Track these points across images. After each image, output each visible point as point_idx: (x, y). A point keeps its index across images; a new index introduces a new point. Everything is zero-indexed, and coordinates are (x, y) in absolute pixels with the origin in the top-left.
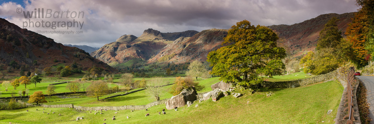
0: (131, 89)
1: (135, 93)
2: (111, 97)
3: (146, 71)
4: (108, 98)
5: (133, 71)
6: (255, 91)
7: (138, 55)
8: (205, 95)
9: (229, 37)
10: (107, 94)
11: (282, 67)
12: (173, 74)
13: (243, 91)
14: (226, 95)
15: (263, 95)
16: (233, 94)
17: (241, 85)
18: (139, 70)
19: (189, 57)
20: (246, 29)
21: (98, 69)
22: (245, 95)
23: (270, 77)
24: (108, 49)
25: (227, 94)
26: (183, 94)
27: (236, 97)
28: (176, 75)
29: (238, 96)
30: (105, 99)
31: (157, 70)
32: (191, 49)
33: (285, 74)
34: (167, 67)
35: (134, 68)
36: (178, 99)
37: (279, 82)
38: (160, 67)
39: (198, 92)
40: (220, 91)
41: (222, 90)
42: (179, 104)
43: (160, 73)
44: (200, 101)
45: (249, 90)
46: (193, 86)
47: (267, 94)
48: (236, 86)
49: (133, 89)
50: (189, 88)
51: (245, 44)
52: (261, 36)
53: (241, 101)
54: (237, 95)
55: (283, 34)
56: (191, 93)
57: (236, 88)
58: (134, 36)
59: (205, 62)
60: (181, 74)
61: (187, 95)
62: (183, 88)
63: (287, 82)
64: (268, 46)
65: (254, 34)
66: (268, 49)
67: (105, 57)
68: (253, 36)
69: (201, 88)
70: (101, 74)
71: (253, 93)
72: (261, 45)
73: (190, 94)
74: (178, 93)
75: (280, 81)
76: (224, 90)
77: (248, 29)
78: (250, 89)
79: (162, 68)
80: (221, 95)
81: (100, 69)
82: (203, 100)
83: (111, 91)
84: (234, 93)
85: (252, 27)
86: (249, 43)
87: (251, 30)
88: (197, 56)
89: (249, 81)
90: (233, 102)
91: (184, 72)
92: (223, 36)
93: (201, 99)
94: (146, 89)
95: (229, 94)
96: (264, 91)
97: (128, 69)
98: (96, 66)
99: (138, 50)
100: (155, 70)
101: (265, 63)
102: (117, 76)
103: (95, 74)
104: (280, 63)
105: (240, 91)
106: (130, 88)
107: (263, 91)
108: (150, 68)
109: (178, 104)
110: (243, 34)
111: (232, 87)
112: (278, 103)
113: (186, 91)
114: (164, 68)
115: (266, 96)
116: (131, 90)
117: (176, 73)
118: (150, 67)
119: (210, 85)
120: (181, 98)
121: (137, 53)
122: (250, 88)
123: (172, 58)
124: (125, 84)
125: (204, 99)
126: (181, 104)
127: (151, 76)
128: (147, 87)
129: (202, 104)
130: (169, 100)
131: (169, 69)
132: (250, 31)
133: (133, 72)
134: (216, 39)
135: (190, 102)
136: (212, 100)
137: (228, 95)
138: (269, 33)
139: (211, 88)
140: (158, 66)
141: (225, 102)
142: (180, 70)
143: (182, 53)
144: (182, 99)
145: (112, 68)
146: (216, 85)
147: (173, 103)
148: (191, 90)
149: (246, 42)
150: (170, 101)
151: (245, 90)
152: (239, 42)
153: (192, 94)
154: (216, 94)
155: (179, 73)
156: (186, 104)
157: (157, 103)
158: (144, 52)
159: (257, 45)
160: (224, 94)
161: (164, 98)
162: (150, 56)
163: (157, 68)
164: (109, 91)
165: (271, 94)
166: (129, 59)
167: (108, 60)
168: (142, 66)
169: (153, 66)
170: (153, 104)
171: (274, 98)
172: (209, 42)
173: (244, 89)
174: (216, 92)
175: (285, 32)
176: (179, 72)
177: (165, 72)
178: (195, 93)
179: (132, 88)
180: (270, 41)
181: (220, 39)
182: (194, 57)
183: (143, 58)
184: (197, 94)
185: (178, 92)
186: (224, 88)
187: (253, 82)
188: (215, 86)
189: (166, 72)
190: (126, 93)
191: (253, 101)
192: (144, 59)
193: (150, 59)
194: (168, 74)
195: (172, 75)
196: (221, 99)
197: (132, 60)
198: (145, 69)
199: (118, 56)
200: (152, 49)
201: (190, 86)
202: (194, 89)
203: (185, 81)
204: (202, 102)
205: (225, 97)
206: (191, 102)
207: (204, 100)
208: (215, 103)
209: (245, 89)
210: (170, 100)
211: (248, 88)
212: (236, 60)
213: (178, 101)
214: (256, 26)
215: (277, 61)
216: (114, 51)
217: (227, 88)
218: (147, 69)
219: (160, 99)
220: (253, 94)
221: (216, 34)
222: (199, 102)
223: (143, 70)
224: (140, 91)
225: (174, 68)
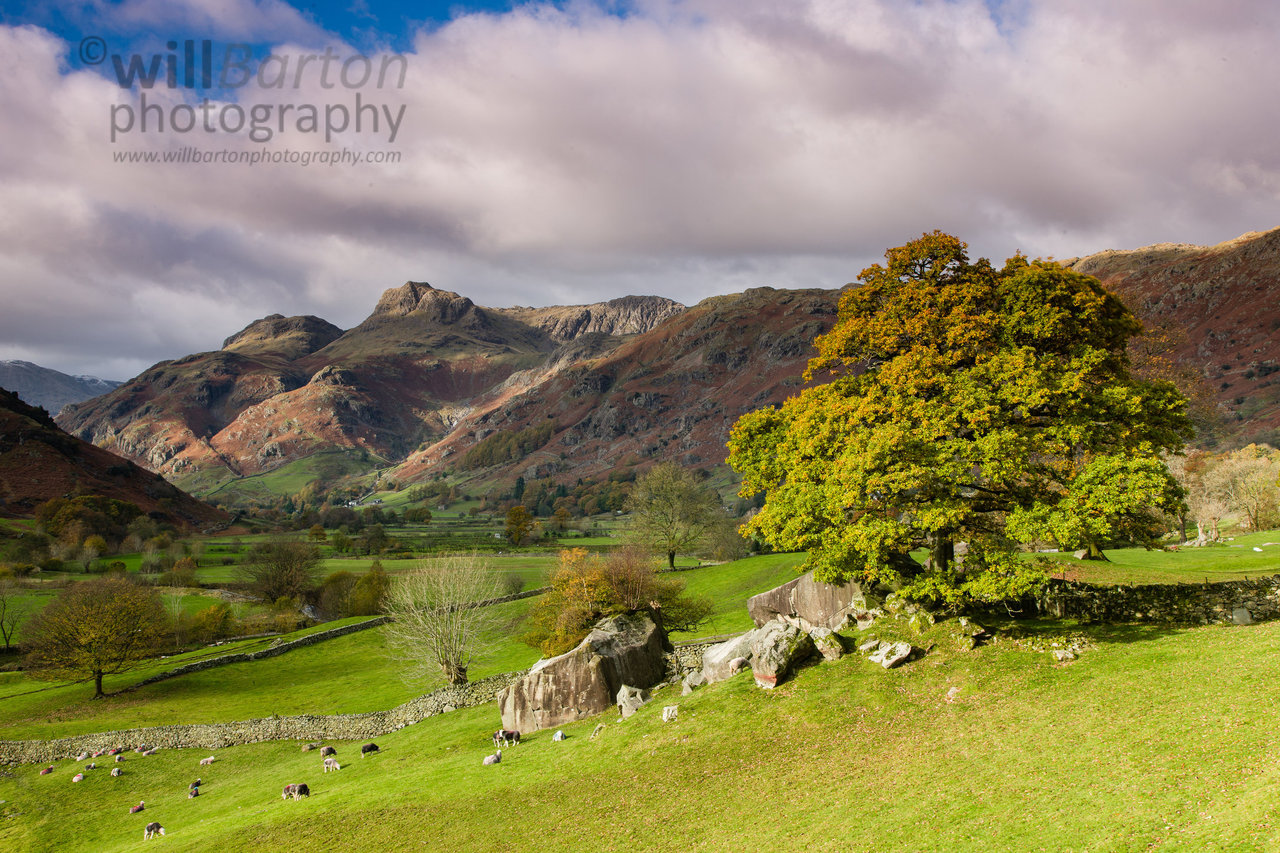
0: (303, 625)
1: (326, 645)
2: (180, 673)
3: (392, 518)
4: (165, 676)
5: (318, 521)
6: (993, 631)
7: (348, 432)
8: (717, 654)
9: (843, 331)
10: (157, 656)
11: (1168, 501)
12: (542, 534)
13: (922, 629)
14: (831, 655)
15: (1037, 656)
16: (872, 650)
17: (910, 599)
18: (351, 514)
19: (632, 440)
20: (940, 285)
21: (105, 507)
22: (937, 651)
23: (1088, 556)
24: (169, 391)
25: (838, 646)
26: (595, 647)
27: (887, 663)
28: (561, 541)
29: (894, 658)
30: (148, 682)
31: (452, 514)
32: (642, 400)
33: (1186, 540)
34: (507, 498)
35: (321, 500)
36: (571, 674)
37: (1150, 588)
38: (472, 495)
39: (675, 637)
40: (798, 631)
41: (807, 627)
42: (576, 702)
43: (470, 531)
44: (685, 684)
45: (959, 627)
46: (654, 605)
47: (1058, 650)
48: (886, 606)
49: (315, 623)
50: (631, 613)
51: (938, 368)
52: (1030, 321)
53: (913, 690)
54: (892, 652)
55: (1167, 302)
56: (639, 642)
57: (887, 612)
58: (323, 322)
59: (718, 470)
60: (587, 535)
61: (620, 650)
62: (598, 615)
63: (1196, 588)
64: (1076, 380)
65: (989, 313)
66: (1075, 395)
67: (151, 440)
68: (980, 326)
69: (694, 615)
70: (120, 537)
71: (979, 641)
72: (1034, 373)
73: (638, 644)
74: (572, 641)
75: (1153, 582)
76: (817, 624)
77: (953, 281)
78: (964, 621)
79: (481, 505)
80: (804, 656)
81: (121, 508)
82: (704, 683)
83: (182, 634)
84: (873, 643)
85: (975, 270)
86: (961, 364)
87: (969, 291)
88: (675, 437)
89: (960, 580)
90: (871, 690)
91: (603, 524)
92: (814, 330)
93: (691, 678)
94: (389, 621)
95: (847, 645)
96: (1042, 631)
97: (291, 508)
98: (95, 491)
99: (347, 403)
100: (441, 515)
101: (1054, 476)
102: (221, 550)
103: (83, 538)
104: (1148, 478)
105: (910, 633)
106: (301, 618)
107: (1034, 633)
108: (414, 501)
109: (571, 702)
110: (925, 313)
111: (862, 610)
112: (1120, 696)
113: (615, 632)
114: (491, 503)
115: (1050, 661)
116: (305, 627)
117: (561, 531)
118: (415, 498)
119: (741, 596)
120: (588, 671)
121: (341, 421)
122: (963, 613)
123: (536, 448)
124: (268, 593)
125: (708, 673)
126: (587, 703)
127: (420, 549)
128: (399, 612)
129: (700, 704)
130: (522, 683)
131: (523, 506)
132: (964, 291)
133: (316, 526)
134: (775, 344)
135: (634, 689)
136: (752, 680)
137: (841, 654)
138: (1078, 298)
139: (748, 618)
140: (457, 492)
141: (827, 695)
142: (584, 514)
143: (594, 422)
144: (593, 677)
145: (194, 501)
146: (773, 596)
147: (539, 696)
148: (641, 627)
149: (939, 359)
150: (526, 686)
151: (935, 628)
152: (900, 362)
153: (645, 648)
154: (776, 647)
155: (574, 533)
156: (614, 701)
157: (450, 697)
158: (378, 412)
159: (1006, 376)
160: (819, 645)
161: (492, 671)
162: (416, 434)
163: (455, 503)
164: (171, 635)
165: (1079, 651)
166: (293, 453)
167: (169, 456)
168: (368, 490)
169: (430, 493)
170: (431, 703)
171: (1095, 672)
172: (736, 366)
173: (930, 619)
174: (774, 635)
175: (1178, 287)
176: (572, 528)
177: (501, 523)
178: (661, 642)
179: (307, 612)
180: (1089, 348)
181: (795, 346)
182: (658, 444)
183: (375, 444)
184: (670, 649)
185: (571, 637)
186: (821, 614)
187: (984, 588)
188: (769, 601)
189: (505, 528)
190: (272, 646)
191: (981, 685)
192: (381, 455)
193: (418, 453)
194: (515, 537)
195: (537, 541)
196: (807, 676)
197: (311, 461)
198: (385, 511)
199: (233, 435)
200: (425, 396)
201: (634, 603)
202: (657, 616)
203: (608, 577)
204: (699, 694)
205: (826, 667)
206: (639, 692)
207: (711, 682)
208: (767, 697)
209: (938, 619)
210: (526, 680)
211: (949, 615)
212: (893, 463)
213: (567, 684)
214: (998, 266)
215: (1133, 464)
216: (210, 406)
217: (839, 616)
218: (398, 511)
219: (471, 679)
220: (980, 651)
221: (771, 315)
222: (681, 690)
223: (376, 515)
224: (358, 634)
225: (550, 504)
